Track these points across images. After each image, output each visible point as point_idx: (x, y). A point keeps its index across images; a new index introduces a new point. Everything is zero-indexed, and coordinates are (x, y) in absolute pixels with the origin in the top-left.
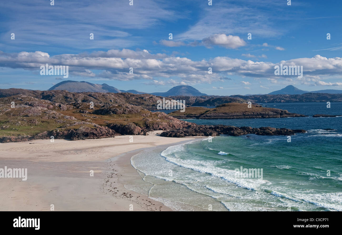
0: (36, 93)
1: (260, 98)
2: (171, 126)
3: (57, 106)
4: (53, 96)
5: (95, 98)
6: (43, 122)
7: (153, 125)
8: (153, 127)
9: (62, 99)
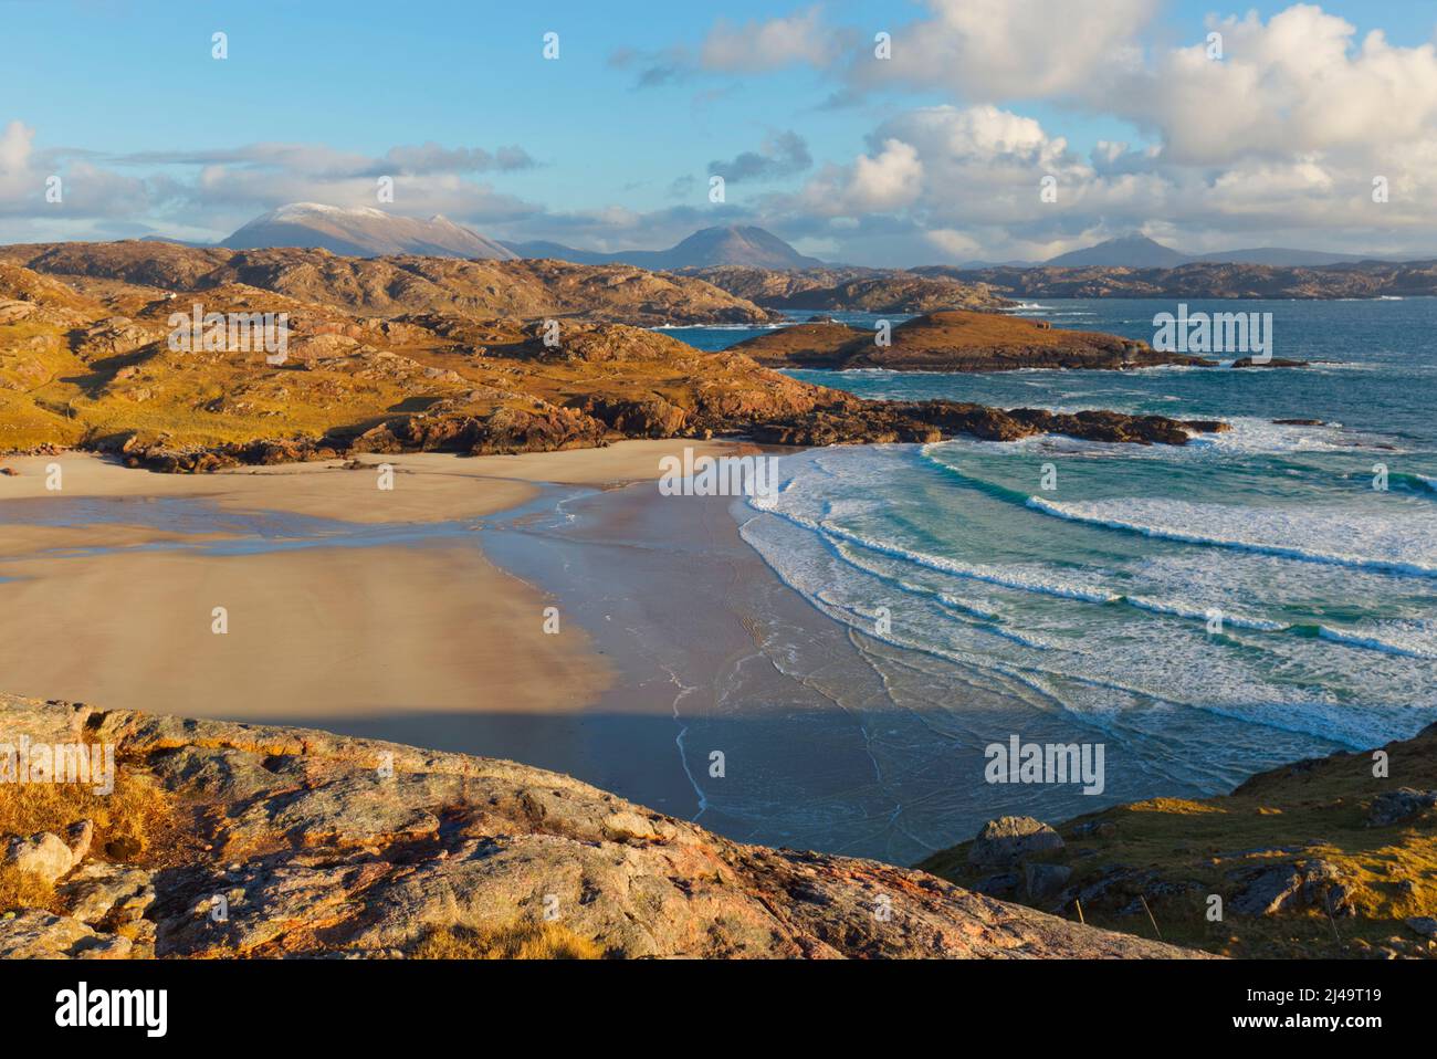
0: (215, 260)
1: (1025, 278)
2: (780, 404)
3: (375, 329)
4: (279, 268)
5: (433, 280)
6: (359, 390)
7: (722, 400)
8: (721, 407)
9: (315, 283)
